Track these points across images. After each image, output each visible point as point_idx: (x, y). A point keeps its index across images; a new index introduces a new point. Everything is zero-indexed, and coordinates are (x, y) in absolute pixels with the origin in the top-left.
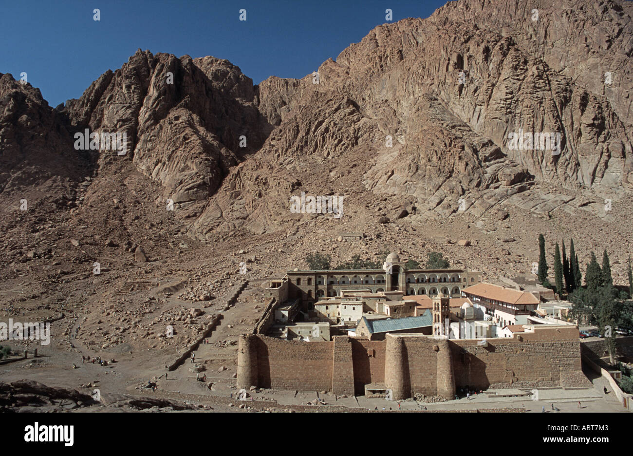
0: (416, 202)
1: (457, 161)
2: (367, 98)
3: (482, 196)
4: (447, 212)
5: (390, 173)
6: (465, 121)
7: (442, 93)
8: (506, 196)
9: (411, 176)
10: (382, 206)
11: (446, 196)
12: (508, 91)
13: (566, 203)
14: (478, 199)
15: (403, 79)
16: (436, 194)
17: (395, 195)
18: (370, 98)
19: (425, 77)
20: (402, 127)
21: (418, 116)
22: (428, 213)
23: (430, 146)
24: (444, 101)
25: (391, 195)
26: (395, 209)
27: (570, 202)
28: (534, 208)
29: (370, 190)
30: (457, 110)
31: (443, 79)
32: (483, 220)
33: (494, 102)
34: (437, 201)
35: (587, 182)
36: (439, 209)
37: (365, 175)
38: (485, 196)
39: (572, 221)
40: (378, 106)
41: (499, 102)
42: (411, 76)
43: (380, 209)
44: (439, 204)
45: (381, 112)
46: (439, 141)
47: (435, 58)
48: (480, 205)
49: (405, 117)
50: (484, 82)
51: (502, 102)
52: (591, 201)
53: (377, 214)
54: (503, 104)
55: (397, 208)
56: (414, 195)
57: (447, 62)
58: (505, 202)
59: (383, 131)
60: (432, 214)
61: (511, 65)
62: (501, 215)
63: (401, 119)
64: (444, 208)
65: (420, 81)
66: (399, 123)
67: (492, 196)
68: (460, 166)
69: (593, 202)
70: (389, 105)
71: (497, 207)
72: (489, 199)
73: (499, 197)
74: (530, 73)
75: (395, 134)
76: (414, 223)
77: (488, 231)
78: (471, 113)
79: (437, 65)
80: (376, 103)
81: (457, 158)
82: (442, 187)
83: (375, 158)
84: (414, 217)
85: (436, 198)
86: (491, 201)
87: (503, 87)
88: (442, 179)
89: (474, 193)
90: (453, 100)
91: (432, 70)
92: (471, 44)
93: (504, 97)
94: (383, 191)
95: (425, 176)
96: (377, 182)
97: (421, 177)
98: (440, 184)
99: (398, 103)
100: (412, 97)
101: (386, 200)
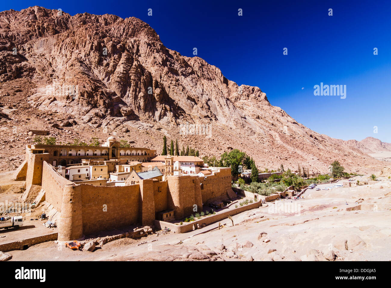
0: (75, 118)
1: (99, 99)
2: (27, 50)
3: (113, 119)
4: (95, 125)
5: (52, 99)
6: (100, 79)
7: (87, 60)
8: (125, 121)
9: (69, 103)
10: (50, 118)
11: (93, 117)
12: (124, 69)
13: (152, 127)
14: (111, 120)
15: (59, 45)
16: (87, 115)
17: (58, 113)
18: (29, 50)
19: (75, 48)
20: (56, 74)
21: (72, 69)
22: (84, 125)
23: (83, 87)
24: (88, 65)
25: (55, 112)
26: (60, 120)
27: (153, 127)
28: (139, 128)
29: (36, 108)
30: (96, 72)
31: (88, 53)
32: (116, 132)
33: (117, 73)
34: (88, 119)
35: (157, 120)
36: (90, 124)
37: (28, 98)
38: (114, 120)
39: (156, 135)
40: (36, 57)
41: (120, 73)
42: (64, 45)
43: (49, 120)
44: (89, 121)
45: (38, 61)
46: (88, 85)
47: (83, 40)
48: (113, 123)
49: (58, 68)
50: (112, 62)
51: (121, 74)
52: (160, 127)
53: (48, 122)
54: (122, 75)
55: (62, 120)
56: (73, 114)
57: (91, 44)
58: (125, 124)
59: (40, 73)
60: (86, 125)
61: (126, 57)
62: (124, 129)
63: (55, 69)
64: (93, 123)
65: (71, 50)
66: (54, 71)
67: (118, 120)
68: (101, 102)
69: (162, 128)
70: (46, 58)
71: (122, 125)
72: (117, 121)
73: (122, 121)
74: (134, 64)
75: (50, 77)
76: (76, 130)
77: (120, 137)
78: (104, 75)
79: (84, 44)
80: (35, 55)
81: (99, 97)
82: (91, 111)
83: (35, 89)
84: (75, 126)
85: (88, 117)
86: (118, 123)
87: (122, 66)
88: (89, 107)
89: (108, 117)
90: (93, 66)
91: (80, 46)
92: (105, 40)
93: (122, 72)
94: (47, 109)
95: (78, 104)
96: (42, 103)
97: (76, 104)
98: (89, 109)
99: (54, 58)
100: (64, 57)
101: (51, 115)
